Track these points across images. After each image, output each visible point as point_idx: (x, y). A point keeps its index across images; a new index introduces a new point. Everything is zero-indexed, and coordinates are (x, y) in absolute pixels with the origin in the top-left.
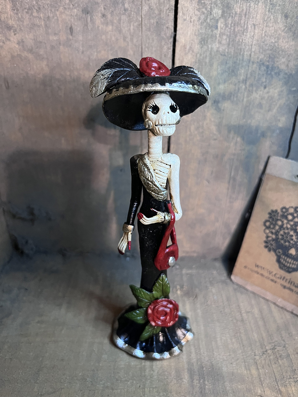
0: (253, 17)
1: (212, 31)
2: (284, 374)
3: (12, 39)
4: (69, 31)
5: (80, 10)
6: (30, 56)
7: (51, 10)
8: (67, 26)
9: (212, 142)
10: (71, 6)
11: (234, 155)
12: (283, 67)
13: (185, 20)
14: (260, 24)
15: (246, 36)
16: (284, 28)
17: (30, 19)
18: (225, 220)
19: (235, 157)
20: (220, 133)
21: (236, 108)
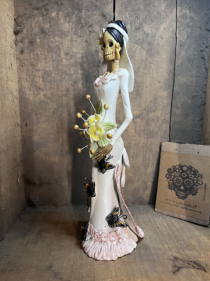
0: (145, 84)
2: (182, 247)
3: (41, 93)
4: (67, 90)
5: (73, 82)
6: (49, 101)
7: (60, 82)
8: (66, 89)
9: (133, 138)
10: (69, 80)
11: (144, 144)
12: (161, 103)
14: (148, 86)
15: (143, 91)
16: (159, 87)
17: (50, 85)
18: (143, 180)
19: (145, 144)
20: (136, 133)
21: (143, 121)
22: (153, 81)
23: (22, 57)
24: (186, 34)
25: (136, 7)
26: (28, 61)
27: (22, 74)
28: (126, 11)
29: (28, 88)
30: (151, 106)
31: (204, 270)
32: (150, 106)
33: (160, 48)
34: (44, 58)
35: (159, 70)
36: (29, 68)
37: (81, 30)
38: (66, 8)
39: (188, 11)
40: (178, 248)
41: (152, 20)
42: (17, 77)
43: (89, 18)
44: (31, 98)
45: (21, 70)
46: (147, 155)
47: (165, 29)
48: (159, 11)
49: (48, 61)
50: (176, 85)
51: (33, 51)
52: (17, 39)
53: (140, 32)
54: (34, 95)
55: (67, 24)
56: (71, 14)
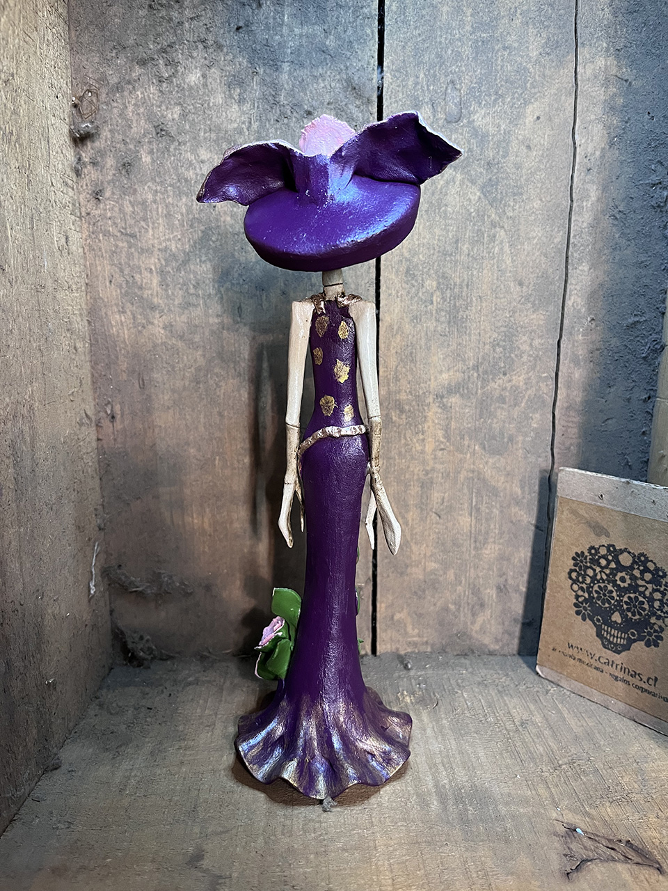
0: (477, 288)
1: (426, 306)
2: (592, 793)
3: (156, 322)
4: (236, 312)
6: (180, 344)
7: (214, 286)
9: (439, 453)
10: (241, 281)
12: (525, 347)
13: (390, 295)
14: (487, 295)
15: (471, 310)
16: (520, 298)
17: (183, 297)
18: (471, 581)
19: (476, 473)
20: (449, 440)
21: (470, 404)
22: (503, 278)
23: (98, 212)
24: (605, 133)
25: (450, 52)
26: (115, 223)
27: (97, 262)
28: (418, 65)
29: (115, 304)
30: (494, 357)
31: (658, 869)
32: (491, 357)
33: (525, 177)
34: (165, 212)
35: (519, 247)
36: (120, 244)
37: (279, 125)
38: (230, 57)
39: (612, 61)
40: (579, 799)
41: (500, 93)
42: (84, 275)
43: (304, 90)
44: (126, 336)
45: (93, 250)
46: (483, 508)
47: (538, 118)
48: (521, 64)
49: (177, 222)
50: (571, 291)
51: (132, 191)
52: (81, 155)
53: (460, 131)
54: (135, 327)
55: (236, 106)
56: (246, 77)
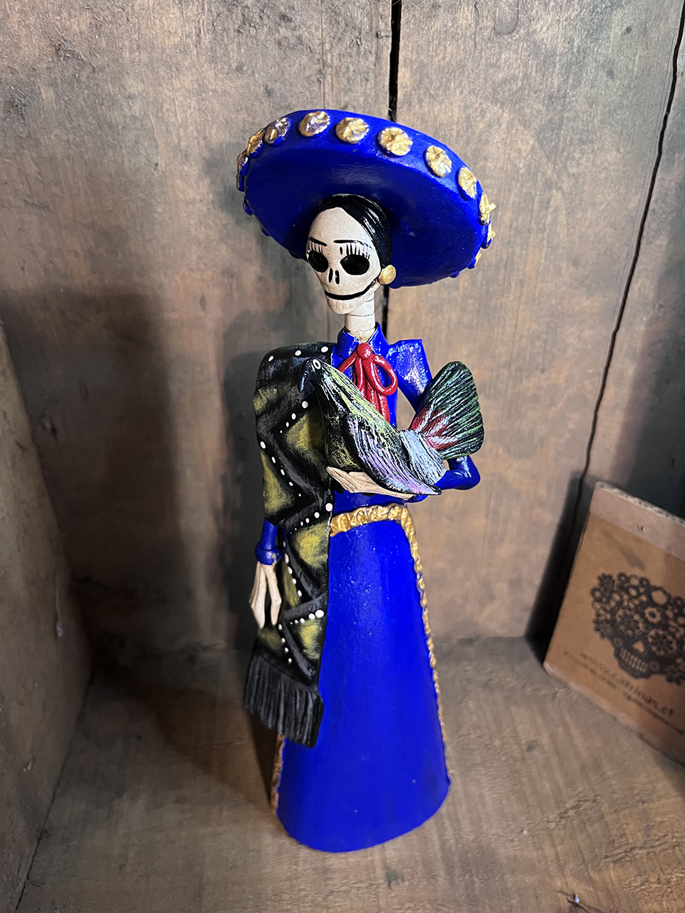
4: (199, 305)
5: (219, 272)
7: (165, 273)
8: (195, 297)
10: (202, 266)
11: (493, 475)
14: (530, 279)
16: (572, 281)
18: (482, 576)
19: (496, 478)
22: (552, 257)
29: (35, 298)
30: (531, 353)
32: (528, 352)
33: (599, 118)
35: (580, 215)
36: (26, 218)
37: (242, 39)
40: (584, 860)
44: (55, 337)
46: (502, 510)
47: (628, 30)
50: (640, 271)
51: (32, 142)
54: (66, 326)
55: (175, 10)
